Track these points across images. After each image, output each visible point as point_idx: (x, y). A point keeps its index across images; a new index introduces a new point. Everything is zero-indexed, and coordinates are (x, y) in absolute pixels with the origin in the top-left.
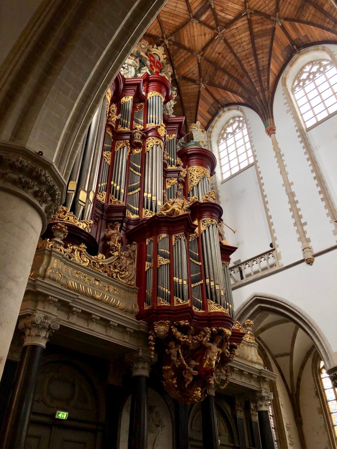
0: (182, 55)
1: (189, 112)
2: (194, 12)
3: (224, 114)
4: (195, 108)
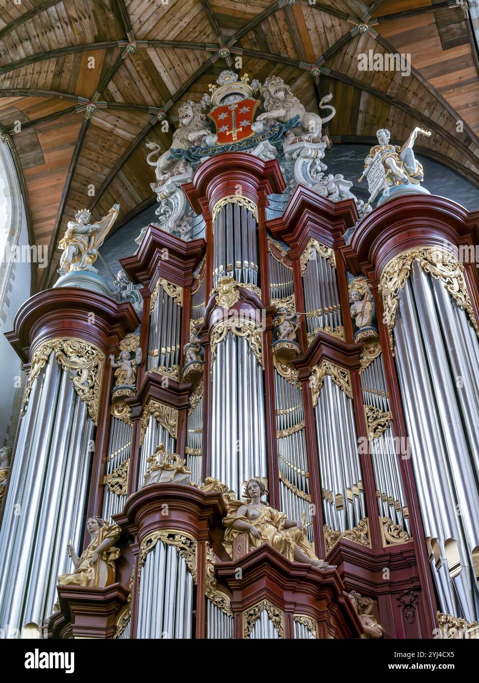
0: (275, 29)
1: (410, 95)
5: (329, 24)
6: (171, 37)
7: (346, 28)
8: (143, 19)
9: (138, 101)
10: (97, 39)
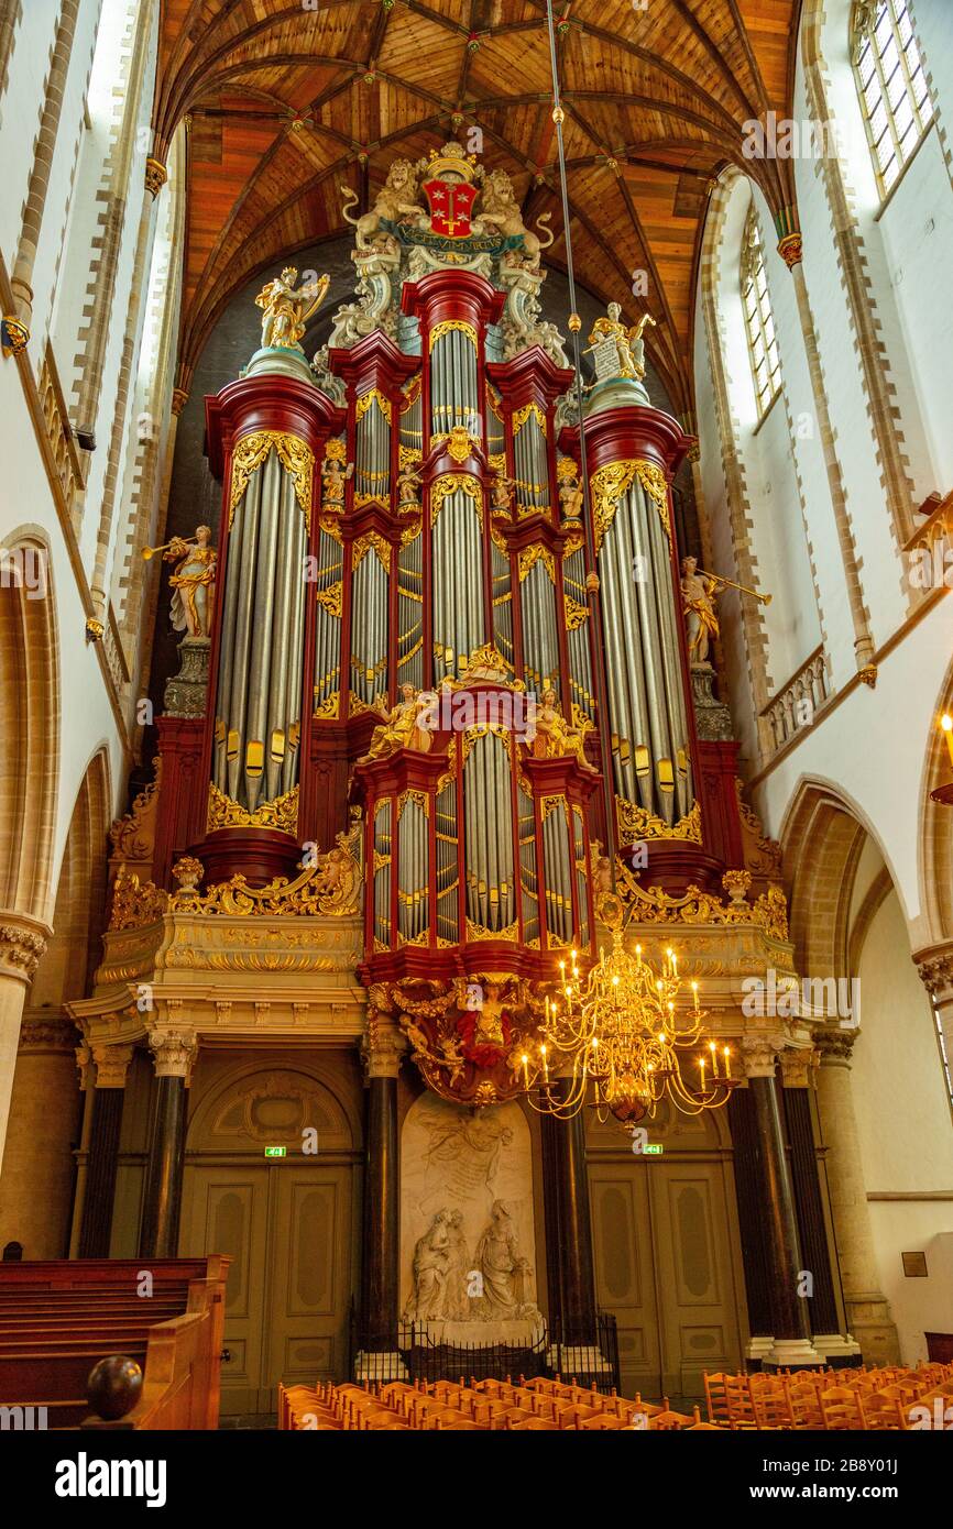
0: (520, 117)
1: (623, 245)
2: (464, 20)
3: (725, 194)
4: (632, 228)
5: (578, 139)
6: (411, 79)
7: (593, 151)
8: (395, 52)
9: (345, 130)
10: (340, 55)
